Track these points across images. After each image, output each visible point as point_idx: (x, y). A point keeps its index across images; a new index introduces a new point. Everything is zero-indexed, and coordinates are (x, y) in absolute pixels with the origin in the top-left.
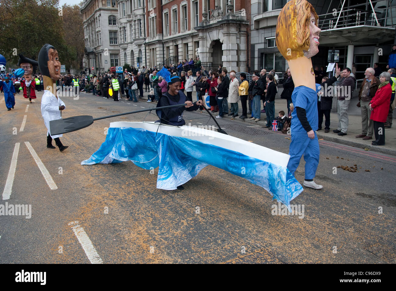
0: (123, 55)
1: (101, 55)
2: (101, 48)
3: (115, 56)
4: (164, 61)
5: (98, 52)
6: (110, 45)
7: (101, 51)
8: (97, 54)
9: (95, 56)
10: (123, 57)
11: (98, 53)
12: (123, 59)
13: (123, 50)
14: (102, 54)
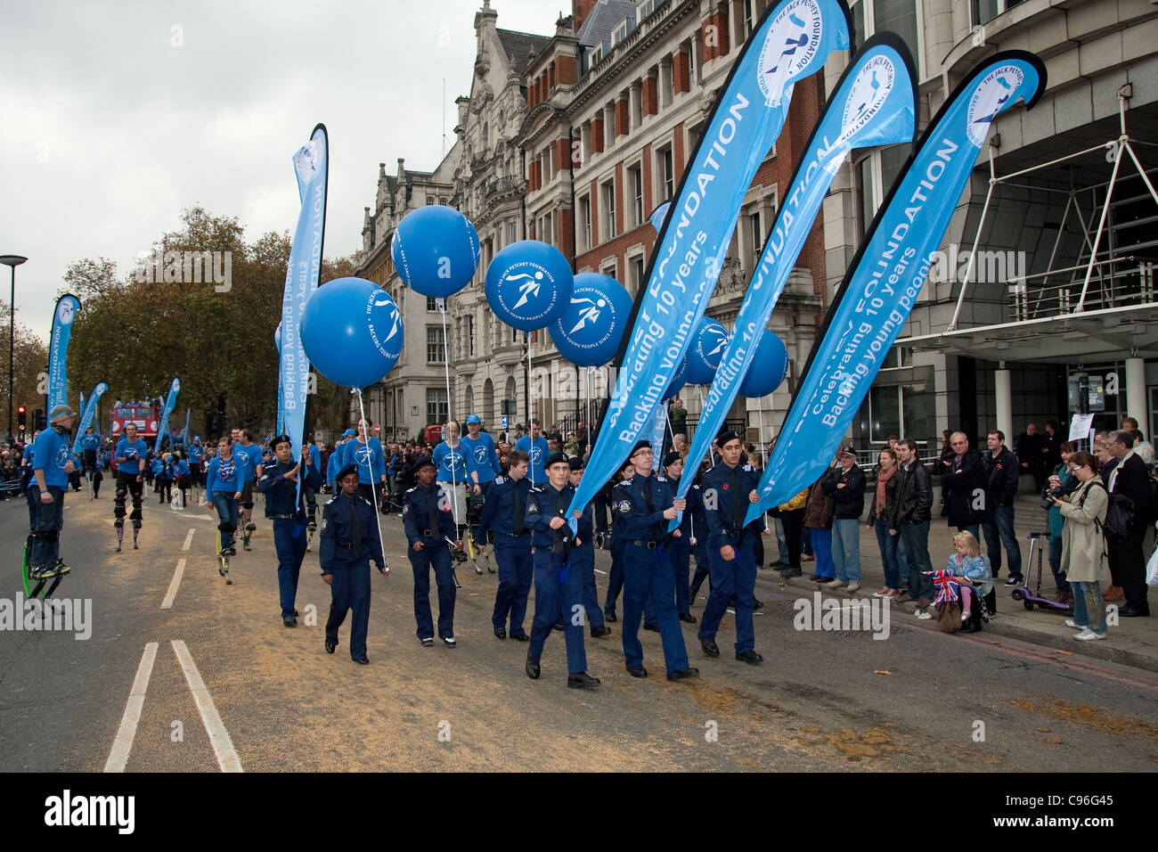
0: (463, 392)
1: (401, 391)
2: (402, 373)
3: (439, 396)
4: (578, 410)
5: (396, 383)
6: (428, 366)
7: (401, 381)
8: (390, 388)
9: (385, 393)
10: (463, 399)
11: (394, 387)
12: (463, 405)
13: (462, 380)
14: (404, 387)
